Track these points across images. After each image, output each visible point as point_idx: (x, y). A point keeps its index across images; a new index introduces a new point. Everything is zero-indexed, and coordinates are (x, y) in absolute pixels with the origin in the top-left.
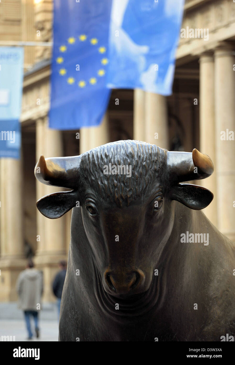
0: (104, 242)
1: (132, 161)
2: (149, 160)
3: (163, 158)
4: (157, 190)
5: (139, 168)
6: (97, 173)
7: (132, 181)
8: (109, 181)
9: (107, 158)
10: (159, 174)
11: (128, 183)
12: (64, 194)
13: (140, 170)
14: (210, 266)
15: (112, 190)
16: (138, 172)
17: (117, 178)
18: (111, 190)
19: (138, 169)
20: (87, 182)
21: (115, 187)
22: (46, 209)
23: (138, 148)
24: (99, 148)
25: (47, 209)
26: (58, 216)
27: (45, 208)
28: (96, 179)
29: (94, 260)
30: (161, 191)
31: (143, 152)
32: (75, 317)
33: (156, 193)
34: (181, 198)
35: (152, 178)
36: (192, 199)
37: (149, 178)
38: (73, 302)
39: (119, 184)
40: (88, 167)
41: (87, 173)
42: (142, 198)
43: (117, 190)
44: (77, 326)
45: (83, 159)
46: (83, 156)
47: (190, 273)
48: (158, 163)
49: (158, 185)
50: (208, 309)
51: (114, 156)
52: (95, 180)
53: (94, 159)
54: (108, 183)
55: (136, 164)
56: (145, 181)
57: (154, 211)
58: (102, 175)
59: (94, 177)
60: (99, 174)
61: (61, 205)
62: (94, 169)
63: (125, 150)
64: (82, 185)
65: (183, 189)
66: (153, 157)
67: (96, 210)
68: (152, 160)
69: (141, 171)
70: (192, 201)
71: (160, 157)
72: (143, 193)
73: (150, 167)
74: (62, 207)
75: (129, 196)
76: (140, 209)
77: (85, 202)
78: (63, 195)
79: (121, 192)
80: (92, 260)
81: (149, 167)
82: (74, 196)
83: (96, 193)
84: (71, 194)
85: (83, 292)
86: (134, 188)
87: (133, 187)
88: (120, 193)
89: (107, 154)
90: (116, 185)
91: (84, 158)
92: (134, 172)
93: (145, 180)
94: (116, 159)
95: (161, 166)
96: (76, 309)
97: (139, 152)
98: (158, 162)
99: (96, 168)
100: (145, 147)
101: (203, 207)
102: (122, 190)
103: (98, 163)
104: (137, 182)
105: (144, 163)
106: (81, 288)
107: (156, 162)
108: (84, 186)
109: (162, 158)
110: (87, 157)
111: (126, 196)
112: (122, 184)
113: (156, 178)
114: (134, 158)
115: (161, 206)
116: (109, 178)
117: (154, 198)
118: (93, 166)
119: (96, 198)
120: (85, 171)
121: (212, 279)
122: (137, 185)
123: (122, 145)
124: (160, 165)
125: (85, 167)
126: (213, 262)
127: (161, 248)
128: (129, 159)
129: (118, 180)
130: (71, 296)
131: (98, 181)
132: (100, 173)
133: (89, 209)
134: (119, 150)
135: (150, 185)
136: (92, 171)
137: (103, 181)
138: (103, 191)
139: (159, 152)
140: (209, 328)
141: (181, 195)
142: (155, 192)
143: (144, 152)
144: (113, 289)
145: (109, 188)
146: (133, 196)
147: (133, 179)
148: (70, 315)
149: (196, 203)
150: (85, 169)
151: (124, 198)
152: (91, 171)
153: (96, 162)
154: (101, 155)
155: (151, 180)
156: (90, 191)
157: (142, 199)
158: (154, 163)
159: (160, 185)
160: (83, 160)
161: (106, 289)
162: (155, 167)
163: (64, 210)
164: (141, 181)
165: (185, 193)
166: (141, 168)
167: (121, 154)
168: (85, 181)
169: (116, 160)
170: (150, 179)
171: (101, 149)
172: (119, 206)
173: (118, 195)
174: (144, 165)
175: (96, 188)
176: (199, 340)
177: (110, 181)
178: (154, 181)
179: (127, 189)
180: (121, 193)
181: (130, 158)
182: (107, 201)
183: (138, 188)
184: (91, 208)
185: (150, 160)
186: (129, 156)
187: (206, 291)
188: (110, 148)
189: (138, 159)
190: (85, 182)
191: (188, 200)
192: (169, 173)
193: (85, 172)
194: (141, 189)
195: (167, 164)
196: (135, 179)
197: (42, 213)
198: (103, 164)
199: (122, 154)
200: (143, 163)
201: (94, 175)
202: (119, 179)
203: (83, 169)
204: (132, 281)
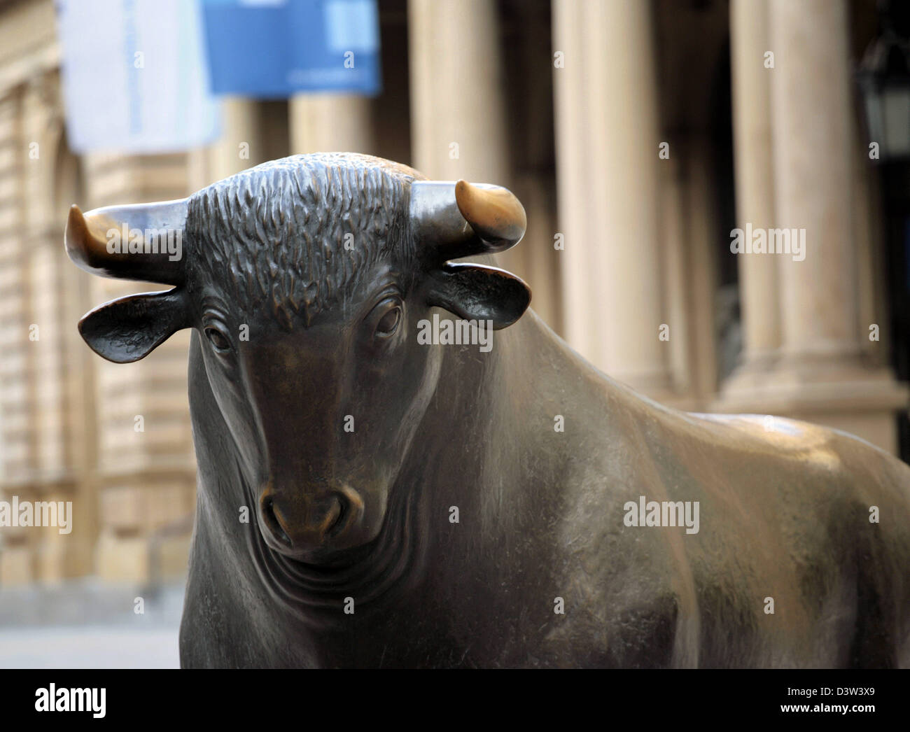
0: (253, 419)
1: (314, 212)
2: (360, 206)
3: (397, 199)
4: (381, 284)
5: (334, 228)
6: (228, 245)
7: (316, 263)
8: (257, 265)
9: (250, 207)
10: (386, 241)
11: (306, 269)
12: (149, 300)
13: (336, 233)
14: (564, 470)
15: (266, 288)
16: (331, 238)
17: (277, 255)
18: (263, 286)
19: (330, 233)
20: (204, 269)
21: (274, 279)
22: (105, 337)
23: (329, 176)
24: (232, 179)
25: (107, 338)
26: (136, 355)
27: (103, 337)
28: (224, 258)
29: (241, 464)
30: (394, 285)
31: (342, 188)
32: (213, 613)
33: (381, 291)
34: (451, 300)
35: (369, 252)
36: (480, 303)
37: (360, 254)
38: (208, 573)
39: (282, 271)
40: (204, 230)
41: (202, 245)
42: (344, 304)
43: (276, 287)
44: (218, 635)
45: (191, 210)
46: (192, 200)
47: (501, 491)
48: (383, 215)
49: (385, 269)
50: (559, 584)
51: (268, 199)
52: (223, 263)
53: (219, 209)
54: (255, 269)
55: (325, 219)
56: (350, 261)
57: (377, 337)
58: (239, 251)
59: (221, 255)
60: (231, 247)
61: (143, 326)
62: (220, 234)
63: (295, 184)
64: (194, 276)
65: (456, 277)
66: (370, 198)
67: (228, 338)
68: (366, 207)
69: (339, 237)
70: (480, 306)
71: (388, 199)
72: (347, 294)
73: (363, 225)
74: (148, 333)
75: (308, 301)
76: (341, 332)
77: (203, 319)
78: (146, 302)
79: (289, 291)
80: (236, 465)
81: (359, 225)
82: (175, 302)
83: (227, 295)
84: (169, 299)
85: (225, 548)
86: (321, 281)
87: (319, 277)
88: (285, 294)
89: (251, 195)
90: (273, 275)
91: (194, 207)
92: (319, 240)
93: (349, 258)
94: (273, 209)
95: (391, 221)
96: (216, 593)
97: (332, 187)
98: (385, 211)
99: (225, 232)
100: (349, 173)
101: (507, 323)
102: (291, 286)
103: (228, 219)
104: (328, 265)
105: (347, 216)
106: (220, 538)
107: (377, 213)
108: (198, 277)
109: (394, 200)
110: (202, 203)
111: (303, 300)
112: (290, 272)
113: (381, 253)
114: (321, 203)
115: (398, 322)
116: (257, 257)
117: (374, 305)
118: (216, 227)
119: (226, 308)
120: (198, 239)
121: (572, 503)
122: (328, 272)
123: (290, 169)
124: (388, 220)
125: (196, 229)
126: (573, 458)
127: (409, 431)
128: (307, 206)
129: (279, 262)
130: (203, 557)
131: (229, 265)
132: (234, 244)
133: (212, 337)
134: (280, 184)
135: (364, 271)
136: (214, 240)
137: (242, 266)
138: (243, 289)
139: (386, 186)
140: (562, 631)
141: (451, 293)
142: (377, 289)
143: (347, 187)
144: (284, 537)
145: (258, 283)
146: (321, 300)
147: (318, 257)
148: (201, 606)
149: (489, 313)
150: (198, 234)
151: (296, 305)
152: (211, 239)
153: (225, 217)
154: (236, 199)
155: (366, 259)
156: (211, 290)
157: (344, 309)
158: (373, 214)
159: (390, 271)
160: (193, 211)
161: (268, 538)
162: (377, 224)
163: (152, 339)
164: (340, 263)
165: (462, 286)
166: (338, 228)
167: (285, 194)
168: (199, 266)
169: (273, 211)
170: (363, 257)
171: (235, 183)
172: (284, 327)
173: (280, 300)
174: (347, 222)
175: (227, 283)
176: (536, 664)
177: (259, 265)
178: (375, 260)
179: (303, 283)
180: (287, 295)
181: (310, 203)
182: (255, 315)
183: (332, 281)
184: (216, 334)
185: (362, 207)
186: (307, 199)
187: (554, 534)
188: (260, 180)
189: (331, 207)
190: (199, 269)
191: (470, 304)
192: (415, 238)
193: (197, 242)
194: (339, 282)
195: (408, 215)
196: (324, 257)
197: (94, 348)
198: (240, 220)
199: (289, 195)
200: (344, 215)
201: (220, 250)
202: (282, 259)
203: (193, 233)
204: (329, 518)
